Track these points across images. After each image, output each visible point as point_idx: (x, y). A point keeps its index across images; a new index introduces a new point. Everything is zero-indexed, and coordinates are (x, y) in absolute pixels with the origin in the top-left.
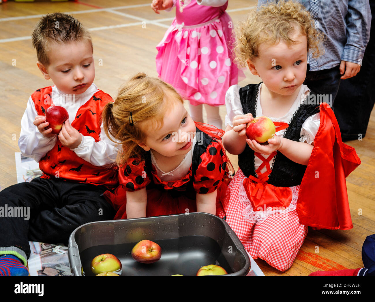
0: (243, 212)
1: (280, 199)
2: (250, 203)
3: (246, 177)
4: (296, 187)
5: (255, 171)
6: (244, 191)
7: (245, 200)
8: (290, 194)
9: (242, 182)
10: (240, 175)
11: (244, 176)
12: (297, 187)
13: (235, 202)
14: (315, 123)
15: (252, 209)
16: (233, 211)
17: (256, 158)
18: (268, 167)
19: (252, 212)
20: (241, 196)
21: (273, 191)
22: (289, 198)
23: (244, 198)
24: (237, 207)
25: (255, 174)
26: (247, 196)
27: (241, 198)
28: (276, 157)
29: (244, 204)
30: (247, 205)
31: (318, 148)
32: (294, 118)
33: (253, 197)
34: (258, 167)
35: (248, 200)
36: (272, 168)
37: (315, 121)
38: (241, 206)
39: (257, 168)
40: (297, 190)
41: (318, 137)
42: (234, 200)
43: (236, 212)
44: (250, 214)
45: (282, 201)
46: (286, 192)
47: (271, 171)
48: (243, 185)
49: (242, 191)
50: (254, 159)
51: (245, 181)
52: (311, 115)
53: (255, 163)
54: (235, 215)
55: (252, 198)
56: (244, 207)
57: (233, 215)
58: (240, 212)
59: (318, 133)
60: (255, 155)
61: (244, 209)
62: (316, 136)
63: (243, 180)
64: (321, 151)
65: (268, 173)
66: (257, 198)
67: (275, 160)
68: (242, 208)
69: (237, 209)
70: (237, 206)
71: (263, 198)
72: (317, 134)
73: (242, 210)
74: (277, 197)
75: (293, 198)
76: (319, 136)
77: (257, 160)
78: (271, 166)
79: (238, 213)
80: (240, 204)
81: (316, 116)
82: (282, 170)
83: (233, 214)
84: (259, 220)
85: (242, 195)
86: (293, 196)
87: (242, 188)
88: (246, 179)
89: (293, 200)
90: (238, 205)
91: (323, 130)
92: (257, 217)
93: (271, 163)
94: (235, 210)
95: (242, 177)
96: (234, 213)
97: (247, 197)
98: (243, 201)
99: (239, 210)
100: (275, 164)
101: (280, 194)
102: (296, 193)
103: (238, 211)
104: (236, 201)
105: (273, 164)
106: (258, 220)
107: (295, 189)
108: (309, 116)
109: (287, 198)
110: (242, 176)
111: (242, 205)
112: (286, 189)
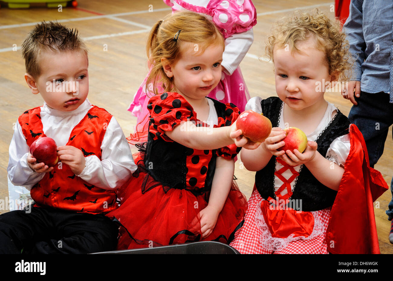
0: (260, 237)
1: (301, 224)
2: (268, 228)
3: (263, 200)
4: (317, 212)
5: (274, 192)
6: (261, 214)
7: (262, 225)
8: (312, 219)
9: (259, 204)
10: (257, 197)
11: (261, 199)
12: (319, 212)
13: (251, 226)
14: (345, 144)
15: (270, 234)
16: (250, 237)
17: (276, 178)
18: (289, 190)
19: (270, 238)
20: (258, 220)
21: (293, 215)
22: (311, 223)
23: (261, 222)
24: (254, 233)
25: (275, 196)
26: (264, 220)
27: (258, 222)
28: (298, 178)
29: (260, 230)
30: (264, 230)
31: (349, 172)
32: (320, 137)
33: (271, 220)
34: (278, 189)
35: (265, 225)
36: (293, 190)
37: (344, 142)
38: (258, 232)
39: (276, 190)
40: (319, 215)
41: (349, 161)
42: (251, 224)
43: (253, 238)
44: (268, 239)
45: (304, 227)
46: (307, 216)
47: (292, 193)
48: (260, 208)
49: (260, 214)
50: (274, 179)
51: (263, 203)
52: (339, 136)
53: (275, 184)
54: (252, 241)
55: (270, 223)
56: (261, 232)
57: (250, 241)
58: (257, 237)
59: (349, 156)
60: (275, 176)
61: (261, 234)
62: (346, 160)
63: (260, 202)
64: (352, 176)
65: (289, 195)
66: (277, 222)
67: (297, 181)
68: (259, 233)
69: (253, 235)
70: (253, 231)
71: (283, 222)
72: (348, 158)
73: (259, 236)
74: (298, 222)
75: (315, 224)
76: (350, 159)
77: (277, 180)
78: (292, 188)
79: (255, 239)
80: (256, 229)
81: (343, 137)
82: (305, 193)
83: (249, 239)
84: (278, 247)
85: (259, 218)
86: (315, 221)
87: (259, 211)
88: (263, 201)
89: (315, 225)
90: (255, 230)
91: (354, 154)
92: (275, 244)
93: (293, 184)
94: (252, 236)
95: (259, 200)
96: (251, 238)
97: (264, 222)
98: (259, 226)
99: (256, 236)
100: (297, 186)
101: (301, 219)
102: (318, 218)
103: (254, 237)
104: (253, 225)
105: (295, 186)
106: (276, 247)
107: (317, 214)
108: (337, 137)
109: (309, 223)
110: (259, 198)
111: (259, 230)
112: (307, 214)
